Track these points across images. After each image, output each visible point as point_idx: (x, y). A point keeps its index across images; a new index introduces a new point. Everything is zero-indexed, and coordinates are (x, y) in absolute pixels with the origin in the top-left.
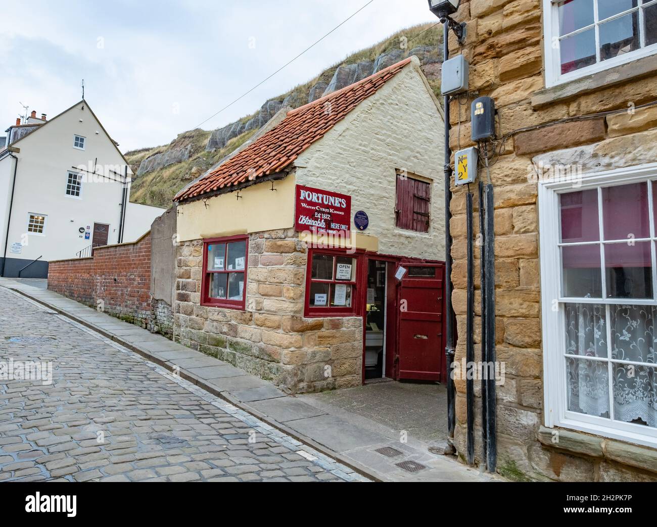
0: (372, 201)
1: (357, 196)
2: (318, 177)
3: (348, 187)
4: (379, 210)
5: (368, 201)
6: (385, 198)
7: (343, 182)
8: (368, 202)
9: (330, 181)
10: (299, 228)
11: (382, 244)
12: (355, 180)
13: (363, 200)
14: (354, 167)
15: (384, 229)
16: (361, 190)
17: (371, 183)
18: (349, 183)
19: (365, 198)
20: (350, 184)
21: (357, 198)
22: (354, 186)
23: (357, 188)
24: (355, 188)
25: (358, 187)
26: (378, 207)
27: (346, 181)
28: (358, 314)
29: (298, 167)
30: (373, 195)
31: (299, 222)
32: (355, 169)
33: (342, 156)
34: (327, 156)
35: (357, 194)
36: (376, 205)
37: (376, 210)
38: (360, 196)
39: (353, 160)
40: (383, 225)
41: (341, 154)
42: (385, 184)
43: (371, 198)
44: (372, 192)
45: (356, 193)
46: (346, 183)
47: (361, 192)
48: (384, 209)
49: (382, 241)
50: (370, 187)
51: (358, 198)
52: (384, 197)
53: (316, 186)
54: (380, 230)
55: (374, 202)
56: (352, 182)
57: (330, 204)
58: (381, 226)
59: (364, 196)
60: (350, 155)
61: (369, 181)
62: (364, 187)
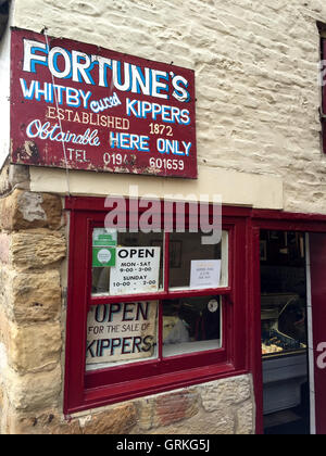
0: (264, 92)
3: (195, 51)
4: (283, 113)
5: (251, 90)
6: (295, 87)
7: (178, 37)
8: (252, 94)
9: (139, 31)
10: (31, 158)
11: (295, 193)
12: (214, 35)
13: (238, 86)
15: (297, 158)
16: (232, 63)
17: (258, 47)
19: (244, 82)
20: (200, 46)
21: (221, 81)
22: (213, 50)
23: (221, 57)
24: (216, 56)
25: (225, 54)
26: (278, 105)
27: (189, 35)
28: (239, 370)
30: (265, 76)
31: (30, 135)
35: (223, 72)
36: (274, 102)
37: (275, 114)
38: (232, 78)
40: (296, 148)
42: (294, 54)
43: (259, 84)
44: (264, 70)
45: (219, 67)
46: (188, 40)
47: (234, 68)
48: (294, 112)
49: (294, 184)
50: (259, 59)
51: (227, 81)
52: (294, 84)
53: (94, 38)
54: (287, 159)
55: (269, 92)
56: (206, 41)
57: (134, 90)
58: (287, 152)
59: (242, 78)
61: (251, 42)
62: (240, 55)
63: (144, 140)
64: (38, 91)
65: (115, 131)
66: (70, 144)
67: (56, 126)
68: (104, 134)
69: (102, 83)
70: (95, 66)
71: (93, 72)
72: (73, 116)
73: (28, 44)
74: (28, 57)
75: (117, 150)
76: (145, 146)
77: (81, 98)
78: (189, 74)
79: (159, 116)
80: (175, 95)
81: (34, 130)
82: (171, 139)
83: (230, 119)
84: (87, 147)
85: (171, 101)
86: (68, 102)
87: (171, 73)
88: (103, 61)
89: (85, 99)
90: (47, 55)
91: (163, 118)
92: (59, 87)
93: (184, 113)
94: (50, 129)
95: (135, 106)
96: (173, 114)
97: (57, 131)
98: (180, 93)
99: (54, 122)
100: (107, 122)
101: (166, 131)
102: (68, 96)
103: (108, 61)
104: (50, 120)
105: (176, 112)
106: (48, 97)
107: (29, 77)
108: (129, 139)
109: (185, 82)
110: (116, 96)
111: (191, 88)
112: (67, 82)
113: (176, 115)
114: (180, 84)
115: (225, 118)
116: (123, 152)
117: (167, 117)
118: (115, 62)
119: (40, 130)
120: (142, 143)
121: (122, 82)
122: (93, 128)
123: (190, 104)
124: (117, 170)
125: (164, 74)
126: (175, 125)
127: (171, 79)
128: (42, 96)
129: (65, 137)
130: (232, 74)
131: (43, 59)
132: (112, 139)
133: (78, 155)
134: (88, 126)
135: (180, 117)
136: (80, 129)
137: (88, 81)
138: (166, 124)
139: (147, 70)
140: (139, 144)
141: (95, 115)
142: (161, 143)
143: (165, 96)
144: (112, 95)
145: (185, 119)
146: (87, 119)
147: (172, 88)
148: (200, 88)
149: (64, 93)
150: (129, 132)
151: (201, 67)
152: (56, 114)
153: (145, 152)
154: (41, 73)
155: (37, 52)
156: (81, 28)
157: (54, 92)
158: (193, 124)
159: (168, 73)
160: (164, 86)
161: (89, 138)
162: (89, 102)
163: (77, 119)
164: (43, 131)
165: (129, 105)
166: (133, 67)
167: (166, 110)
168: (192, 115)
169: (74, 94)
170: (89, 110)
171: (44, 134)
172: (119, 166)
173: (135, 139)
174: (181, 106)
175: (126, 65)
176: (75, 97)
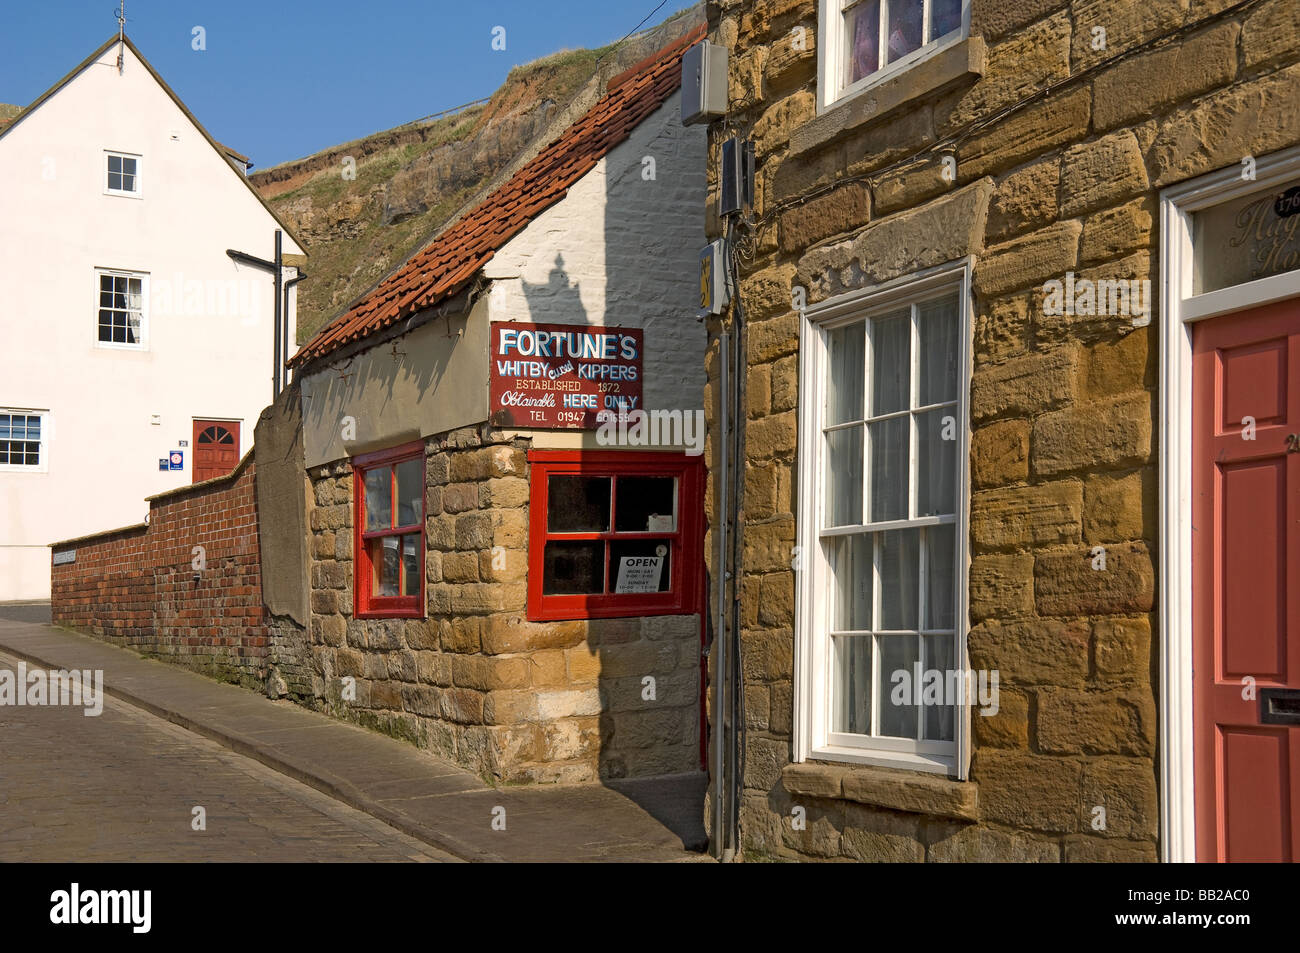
1: (675, 325)
2: (554, 294)
3: (644, 306)
14: (664, 254)
18: (649, 295)
20: (650, 300)
21: (671, 331)
22: (663, 302)
23: (672, 307)
24: (666, 307)
25: (677, 303)
27: (638, 292)
29: (496, 279)
31: (503, 404)
32: (663, 260)
33: (623, 233)
34: (580, 240)
39: (656, 239)
41: (622, 229)
45: (670, 318)
46: (639, 298)
51: (678, 330)
56: (656, 294)
57: (586, 356)
60: (648, 229)
63: (593, 398)
64: (510, 368)
65: (568, 393)
66: (533, 408)
67: (522, 394)
68: (559, 396)
69: (558, 354)
70: (554, 340)
71: (552, 346)
72: (535, 385)
73: (503, 332)
74: (503, 342)
75: (569, 409)
76: (593, 404)
77: (541, 370)
78: (638, 334)
79: (607, 375)
80: (623, 354)
81: (506, 399)
82: (617, 395)
83: (681, 367)
84: (545, 409)
85: (621, 361)
86: (532, 374)
87: (620, 336)
88: (559, 336)
89: (544, 369)
90: (516, 339)
91: (611, 377)
92: (525, 363)
93: (632, 370)
94: (517, 397)
95: (586, 370)
96: (620, 372)
97: (523, 398)
98: (628, 353)
99: (520, 391)
100: (561, 386)
101: (614, 388)
102: (532, 369)
103: (564, 335)
104: (518, 390)
105: (623, 369)
106: (517, 373)
107: (503, 359)
108: (579, 399)
109: (634, 341)
110: (570, 364)
111: (639, 347)
112: (532, 358)
113: (624, 372)
114: (629, 344)
115: (673, 367)
116: (574, 410)
117: (614, 375)
118: (570, 334)
119: (511, 399)
120: (591, 401)
121: (575, 350)
122: (550, 392)
123: (638, 363)
124: (569, 426)
125: (613, 337)
126: (623, 382)
127: (620, 340)
128: (512, 372)
129: (529, 402)
130: (683, 321)
131: (514, 342)
132: (565, 400)
133: (538, 416)
134: (547, 391)
135: (627, 374)
136: (539, 395)
137: (547, 355)
138: (614, 381)
139: (597, 336)
140: (588, 402)
141: (552, 381)
142: (609, 399)
143: (614, 357)
144: (567, 363)
145: (632, 375)
146: (546, 386)
147: (620, 349)
148: (648, 342)
149: (528, 367)
150: (580, 393)
151: (650, 321)
152: (523, 384)
153: (594, 408)
154: (513, 355)
155: (510, 338)
156: (540, 310)
157: (522, 366)
158: (640, 379)
159: (617, 335)
160: (613, 348)
161: (547, 401)
162: (547, 372)
163: (538, 387)
164: (512, 399)
165: (581, 370)
166: (586, 337)
167: (614, 369)
168: (640, 371)
169: (535, 366)
170: (548, 378)
171: (513, 402)
172: (571, 423)
173: (585, 398)
174: (628, 363)
175: (579, 335)
176: (537, 369)
